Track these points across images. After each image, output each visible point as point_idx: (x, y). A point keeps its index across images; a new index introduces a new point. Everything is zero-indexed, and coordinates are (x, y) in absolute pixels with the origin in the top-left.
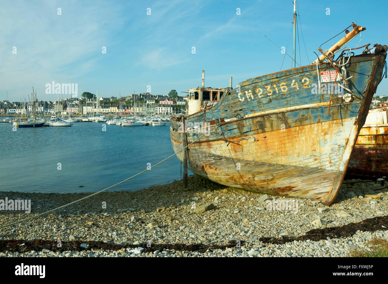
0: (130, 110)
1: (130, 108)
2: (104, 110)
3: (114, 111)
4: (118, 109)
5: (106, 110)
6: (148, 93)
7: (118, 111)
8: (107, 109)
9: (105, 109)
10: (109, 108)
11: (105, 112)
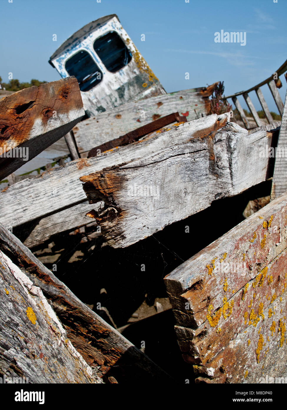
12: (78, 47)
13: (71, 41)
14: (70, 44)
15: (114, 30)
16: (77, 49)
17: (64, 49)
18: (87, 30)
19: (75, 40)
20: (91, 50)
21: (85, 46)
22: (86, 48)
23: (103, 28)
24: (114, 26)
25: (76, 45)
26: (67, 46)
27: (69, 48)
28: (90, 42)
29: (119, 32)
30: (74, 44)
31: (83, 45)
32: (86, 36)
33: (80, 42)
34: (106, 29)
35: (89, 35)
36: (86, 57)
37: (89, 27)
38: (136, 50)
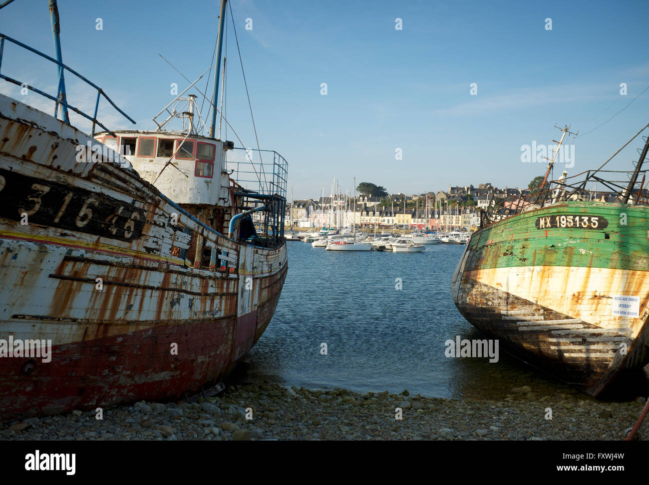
0: (437, 221)
1: (439, 216)
2: (384, 221)
3: (405, 223)
4: (412, 217)
5: (388, 220)
6: (490, 184)
7: (413, 223)
8: (390, 218)
9: (386, 218)
10: (395, 216)
11: (386, 223)
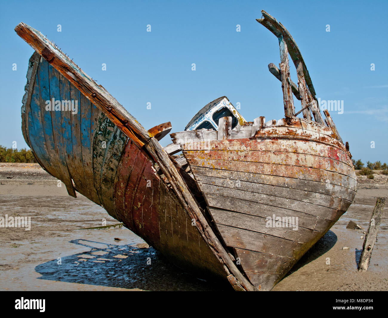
12: (202, 119)
13: (198, 116)
14: (197, 118)
15: (225, 106)
16: (202, 120)
17: (194, 121)
18: (208, 108)
19: (200, 115)
20: (211, 120)
21: (207, 118)
22: (207, 119)
23: (218, 105)
24: (225, 104)
25: (201, 118)
26: (196, 119)
27: (197, 120)
28: (210, 115)
29: (228, 107)
30: (200, 117)
31: (206, 117)
32: (207, 111)
33: (204, 116)
34: (219, 106)
35: (209, 111)
36: (209, 125)
37: (209, 106)
38: (240, 117)
